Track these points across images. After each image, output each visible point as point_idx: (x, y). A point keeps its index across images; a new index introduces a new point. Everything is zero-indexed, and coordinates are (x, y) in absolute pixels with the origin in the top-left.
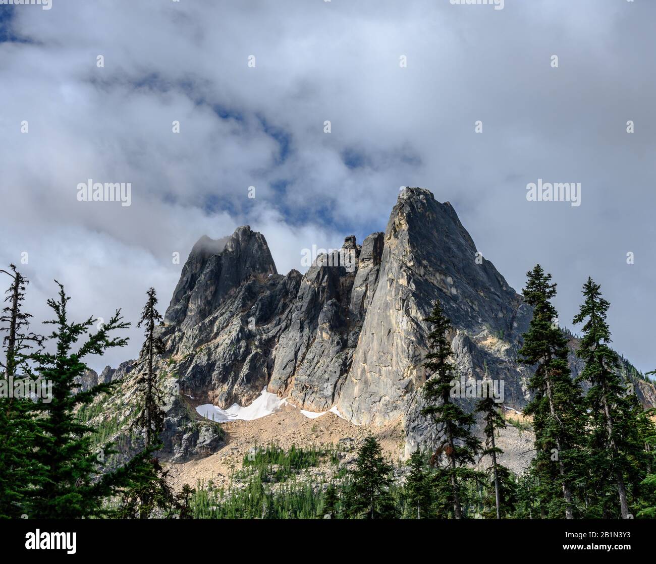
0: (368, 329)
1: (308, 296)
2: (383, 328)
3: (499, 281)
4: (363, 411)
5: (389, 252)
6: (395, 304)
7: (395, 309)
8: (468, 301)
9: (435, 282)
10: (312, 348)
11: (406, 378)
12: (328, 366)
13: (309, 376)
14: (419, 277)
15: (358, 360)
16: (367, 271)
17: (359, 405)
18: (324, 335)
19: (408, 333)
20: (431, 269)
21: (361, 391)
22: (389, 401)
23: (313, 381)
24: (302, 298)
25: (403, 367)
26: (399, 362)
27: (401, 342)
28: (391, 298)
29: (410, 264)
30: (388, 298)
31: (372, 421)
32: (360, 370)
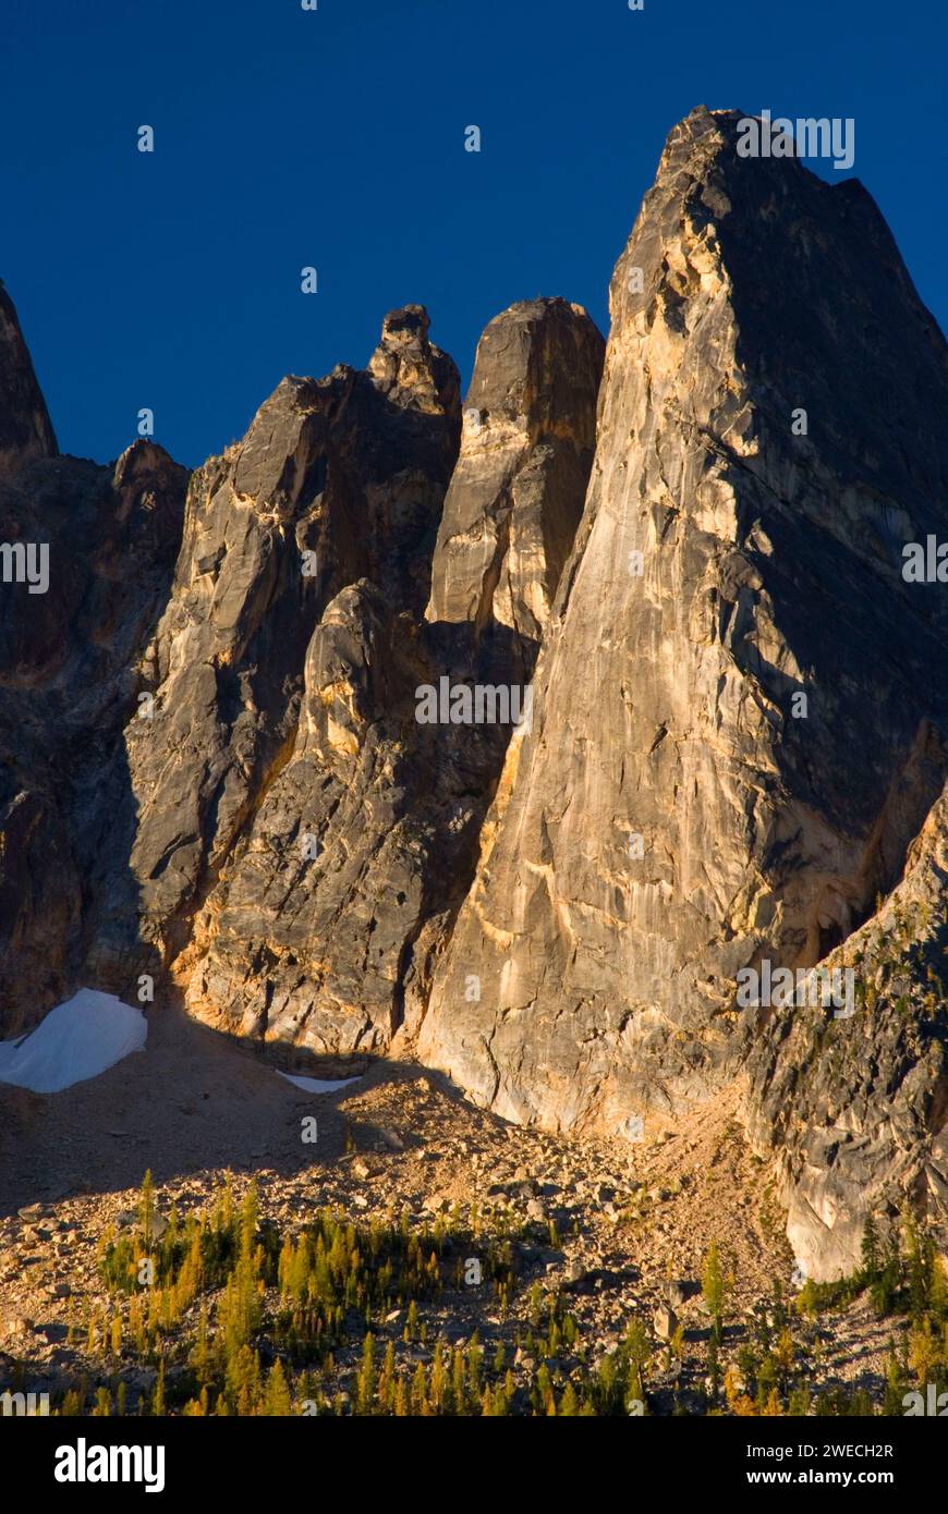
0: (555, 720)
1: (243, 564)
2: (629, 716)
4: (543, 1067)
5: (642, 389)
6: (685, 617)
7: (684, 639)
10: (281, 788)
11: (741, 934)
12: (362, 870)
13: (280, 908)
15: (512, 848)
16: (501, 467)
17: (524, 1042)
18: (337, 735)
19: (744, 743)
20: (826, 474)
21: (529, 981)
22: (665, 1034)
23: (301, 933)
24: (217, 567)
25: (726, 886)
26: (708, 866)
27: (716, 780)
28: (665, 593)
29: (744, 448)
30: (652, 591)
31: (588, 1111)
32: (522, 894)
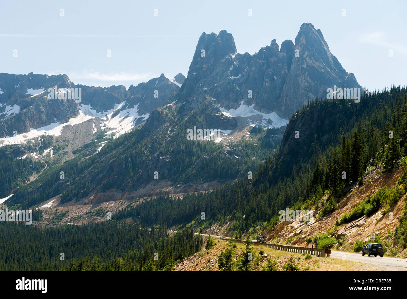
0: (288, 84)
3: (339, 66)
4: (286, 116)
14: (310, 64)
15: (284, 96)
16: (283, 57)
18: (267, 84)
19: (306, 87)
20: (314, 61)
21: (285, 108)
27: (303, 91)
29: (307, 59)
32: (285, 100)
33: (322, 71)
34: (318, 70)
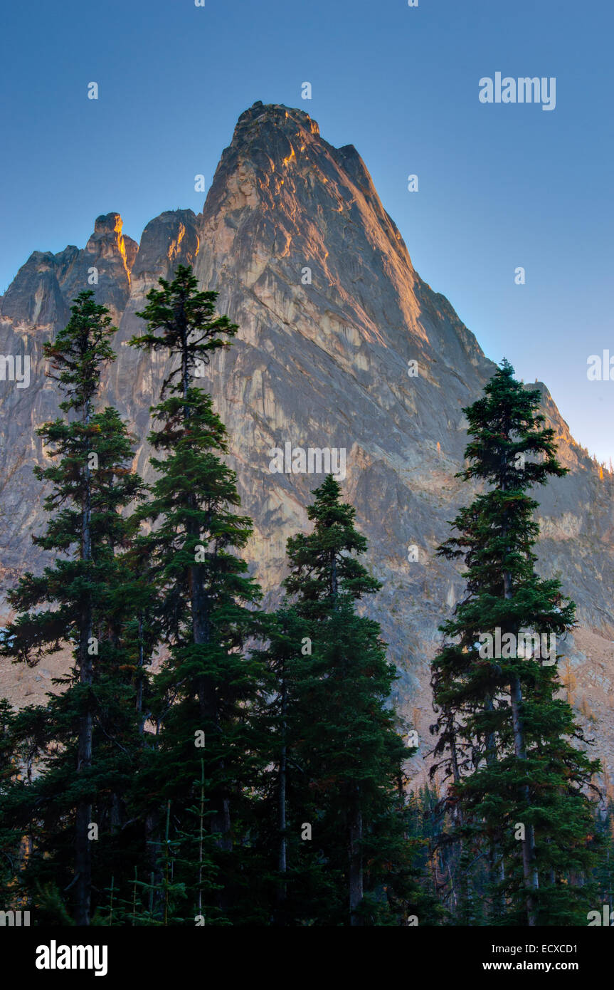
6: (225, 386)
7: (223, 399)
8: (394, 388)
9: (319, 341)
14: (283, 326)
20: (311, 308)
28: (216, 373)
29: (262, 293)
33: (354, 368)
34: (333, 361)
